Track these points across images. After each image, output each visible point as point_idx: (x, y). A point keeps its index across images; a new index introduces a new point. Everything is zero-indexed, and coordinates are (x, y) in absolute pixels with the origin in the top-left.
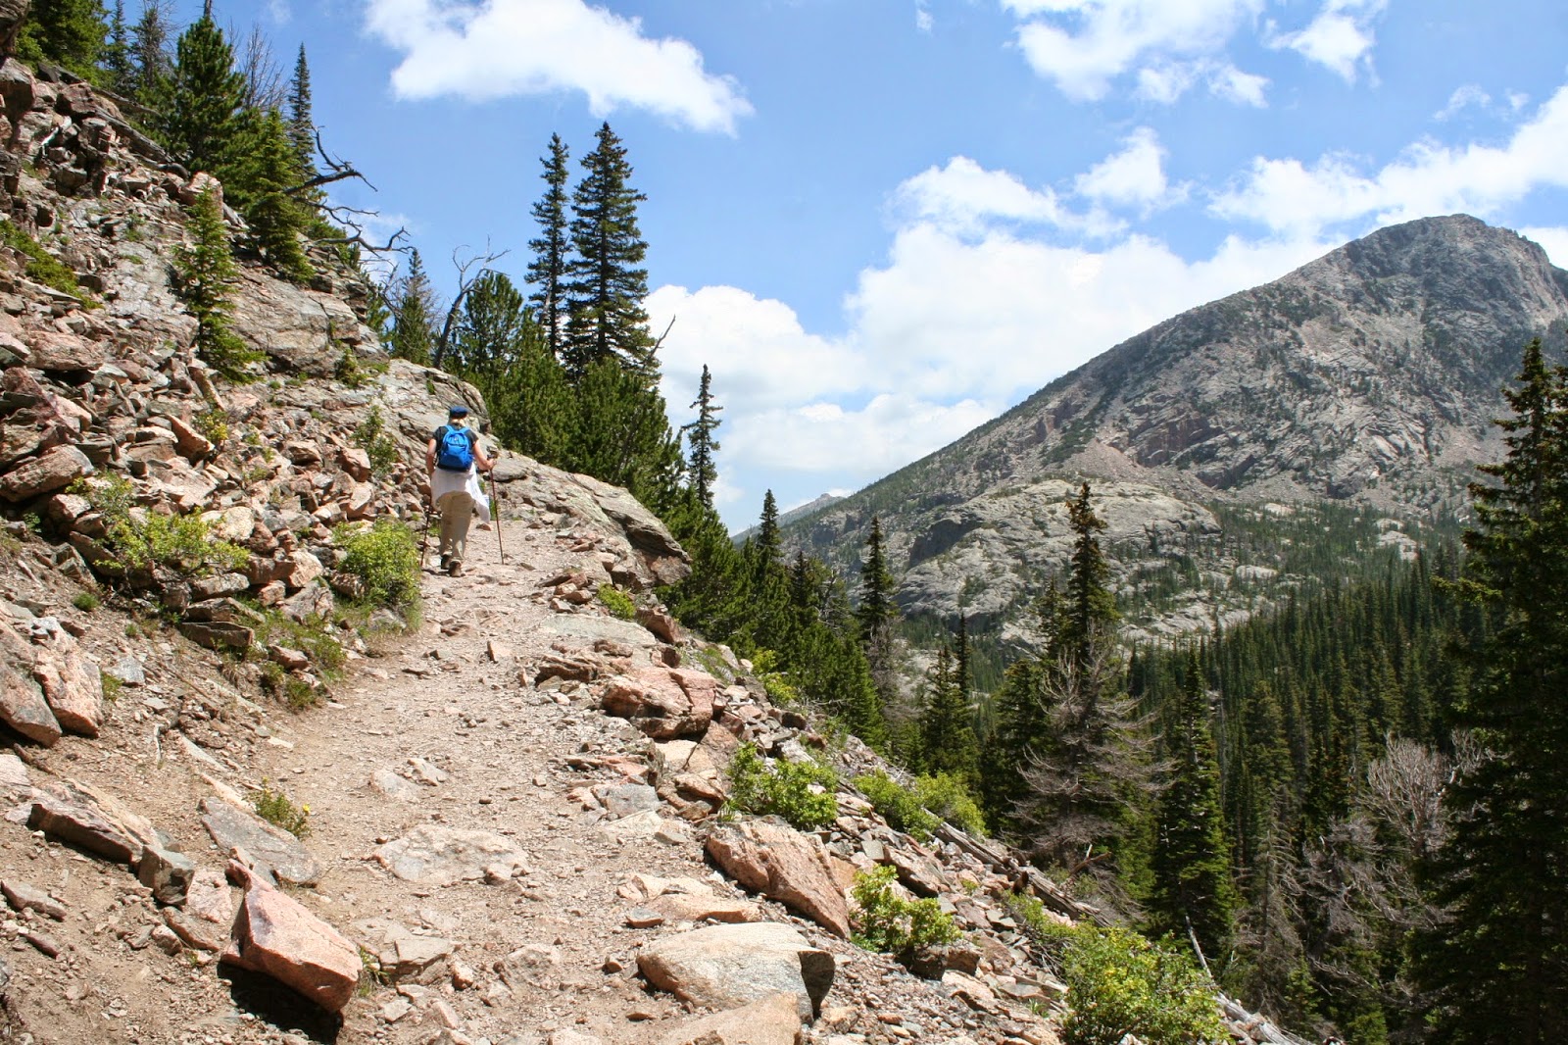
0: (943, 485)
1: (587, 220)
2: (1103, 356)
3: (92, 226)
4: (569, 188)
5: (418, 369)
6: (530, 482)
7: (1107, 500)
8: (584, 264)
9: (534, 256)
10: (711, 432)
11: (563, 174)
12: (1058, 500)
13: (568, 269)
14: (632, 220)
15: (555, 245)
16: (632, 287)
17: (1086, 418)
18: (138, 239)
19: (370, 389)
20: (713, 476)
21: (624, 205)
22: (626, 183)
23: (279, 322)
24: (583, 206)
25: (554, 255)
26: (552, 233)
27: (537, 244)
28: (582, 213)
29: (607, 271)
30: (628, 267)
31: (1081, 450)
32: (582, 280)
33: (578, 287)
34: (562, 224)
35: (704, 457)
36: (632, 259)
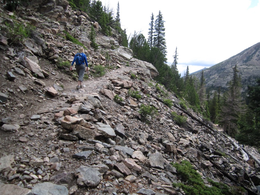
0: (225, 66)
1: (157, 25)
2: (255, 45)
3: (79, 30)
4: (154, 21)
5: (124, 47)
6: (136, 62)
7: (253, 69)
8: (156, 32)
9: (149, 31)
10: (177, 57)
11: (153, 18)
12: (245, 69)
13: (154, 32)
14: (163, 25)
15: (152, 29)
16: (163, 35)
17: (251, 55)
18: (84, 31)
19: (115, 50)
20: (177, 63)
21: (162, 23)
22: (162, 20)
23: (104, 41)
24: (156, 23)
25: (152, 31)
26: (152, 27)
27: (150, 29)
28: (156, 24)
29: (159, 33)
30: (162, 32)
31: (250, 60)
32: (156, 34)
33: (155, 35)
34: (153, 26)
35: (176, 60)
36: (163, 31)
